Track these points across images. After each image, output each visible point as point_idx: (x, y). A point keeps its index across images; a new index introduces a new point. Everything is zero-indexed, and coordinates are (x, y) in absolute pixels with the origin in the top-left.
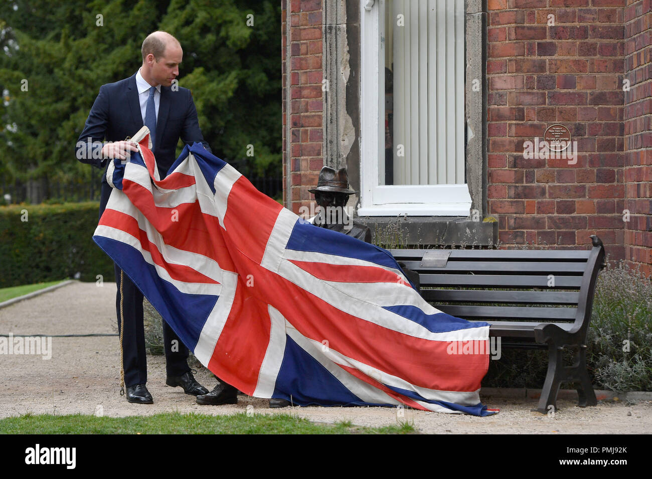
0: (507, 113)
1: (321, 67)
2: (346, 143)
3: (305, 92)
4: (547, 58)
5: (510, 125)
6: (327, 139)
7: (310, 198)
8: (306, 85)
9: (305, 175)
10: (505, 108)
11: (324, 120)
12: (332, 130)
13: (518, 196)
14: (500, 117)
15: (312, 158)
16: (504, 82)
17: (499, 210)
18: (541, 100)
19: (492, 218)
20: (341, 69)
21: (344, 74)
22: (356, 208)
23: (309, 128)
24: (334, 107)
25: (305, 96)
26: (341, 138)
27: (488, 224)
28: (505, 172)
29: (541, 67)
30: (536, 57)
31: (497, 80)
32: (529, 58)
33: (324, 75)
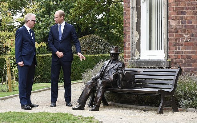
0: (173, 31)
1: (130, 18)
3: (127, 25)
4: (184, 15)
5: (174, 34)
6: (131, 38)
7: (128, 54)
8: (127, 23)
9: (127, 48)
10: (173, 29)
11: (131, 32)
12: (132, 35)
13: (176, 54)
14: (171, 32)
15: (128, 43)
17: (171, 58)
18: (182, 27)
19: (169, 60)
20: (135, 18)
21: (136, 20)
22: (139, 57)
23: (128, 35)
24: (133, 29)
26: (135, 38)
27: (168, 61)
28: (172, 47)
29: (182, 18)
30: (181, 15)
31: (171, 21)
32: (179, 15)
33: (131, 20)
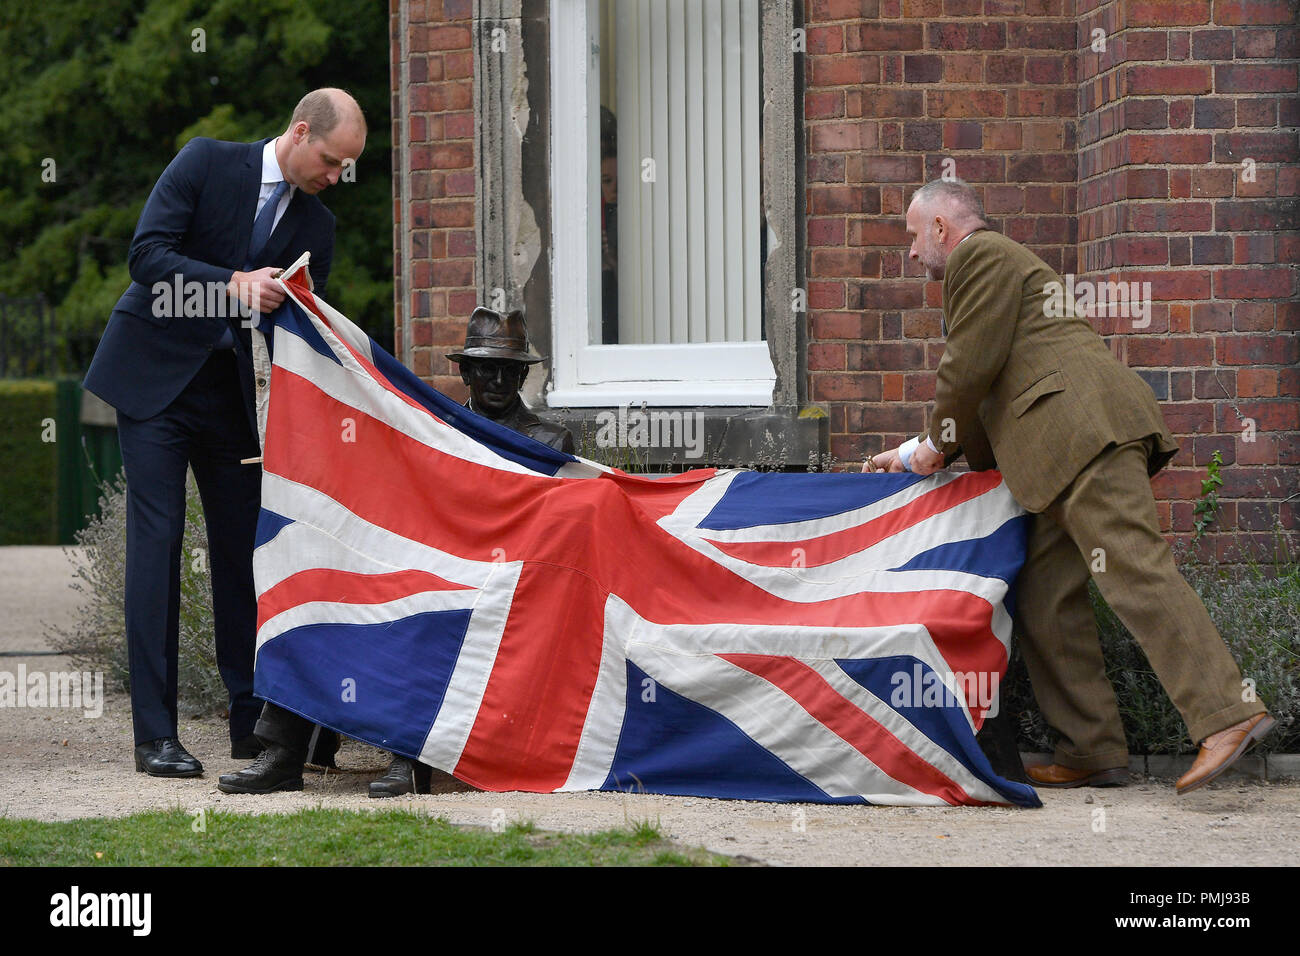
0: (846, 199)
1: (470, 105)
2: (523, 260)
3: (440, 157)
4: (924, 87)
5: (852, 222)
6: (483, 252)
7: (450, 372)
8: (441, 142)
9: (441, 326)
10: (841, 188)
11: (478, 213)
12: (494, 232)
13: (867, 364)
14: (832, 206)
15: (454, 291)
16: (839, 136)
17: (831, 393)
18: (912, 172)
19: (816, 410)
20: (512, 109)
21: (518, 120)
22: (545, 392)
23: (447, 229)
24: (498, 187)
25: (439, 165)
26: (512, 250)
27: (808, 422)
28: (843, 316)
29: (913, 105)
30: (902, 86)
31: (824, 131)
32: (889, 86)
33: (477, 122)
